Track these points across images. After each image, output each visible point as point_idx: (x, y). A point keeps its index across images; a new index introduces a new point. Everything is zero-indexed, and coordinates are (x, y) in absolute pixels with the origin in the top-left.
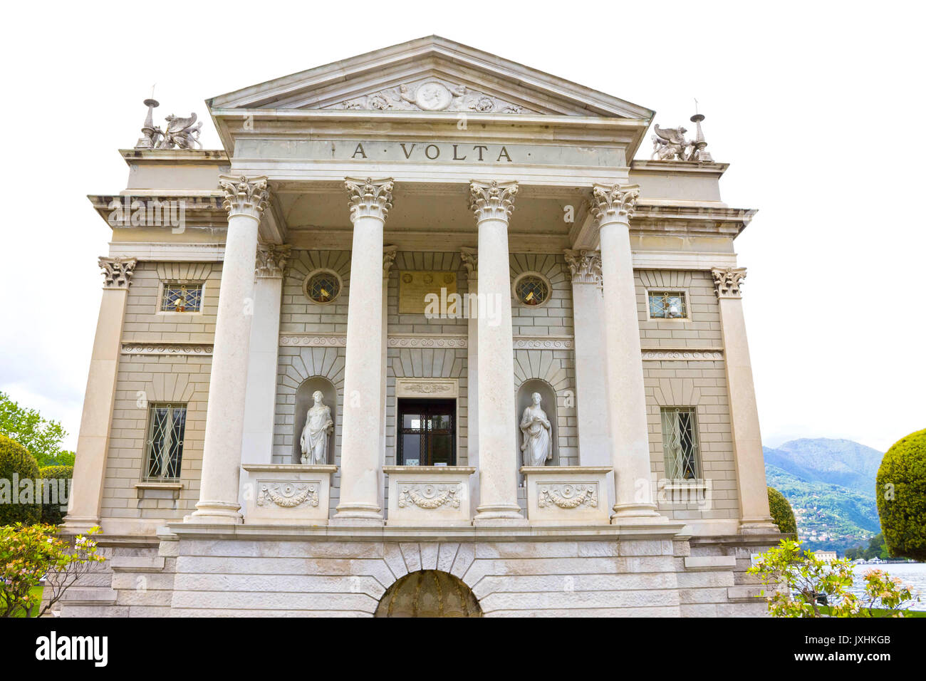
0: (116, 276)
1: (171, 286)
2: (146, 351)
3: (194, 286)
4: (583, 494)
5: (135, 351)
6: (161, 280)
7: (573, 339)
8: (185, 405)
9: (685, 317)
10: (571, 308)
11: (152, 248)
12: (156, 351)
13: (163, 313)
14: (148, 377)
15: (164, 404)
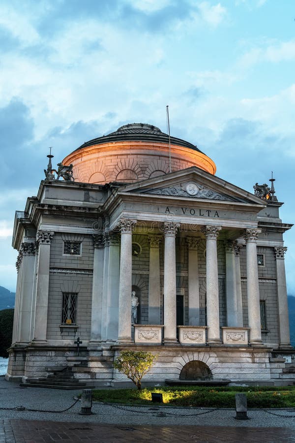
0: (45, 239)
1: (68, 243)
2: (59, 271)
3: (77, 244)
4: (240, 336)
5: (55, 271)
6: (63, 241)
7: (225, 275)
8: (77, 294)
9: (263, 265)
10: (225, 262)
11: (60, 227)
12: (64, 271)
13: (65, 255)
14: (61, 282)
15: (68, 293)
